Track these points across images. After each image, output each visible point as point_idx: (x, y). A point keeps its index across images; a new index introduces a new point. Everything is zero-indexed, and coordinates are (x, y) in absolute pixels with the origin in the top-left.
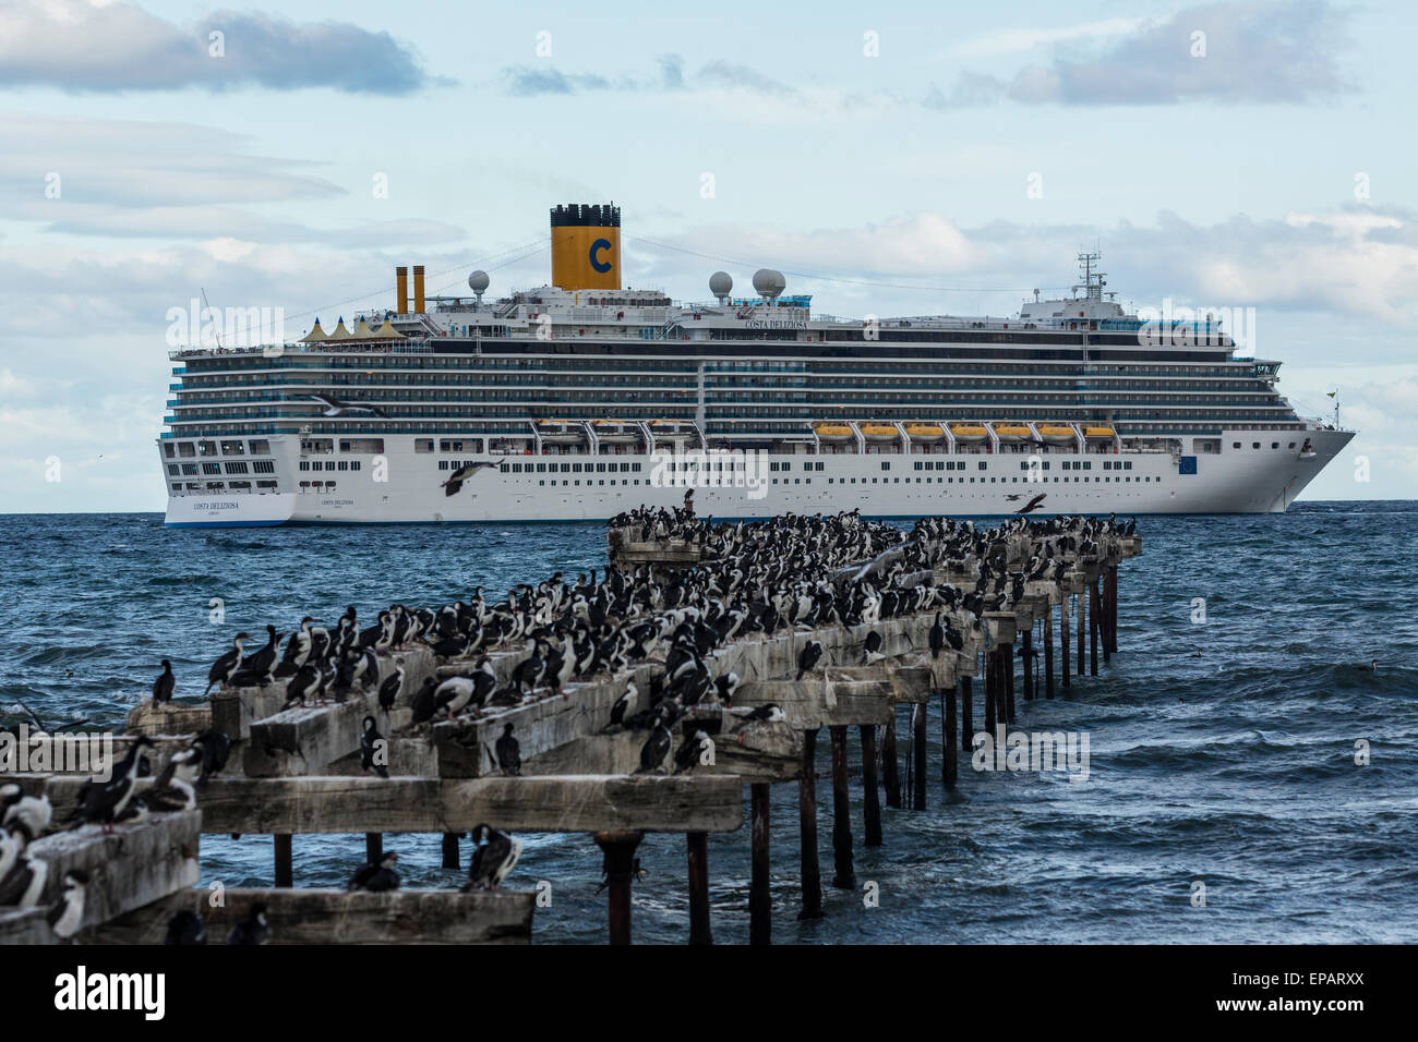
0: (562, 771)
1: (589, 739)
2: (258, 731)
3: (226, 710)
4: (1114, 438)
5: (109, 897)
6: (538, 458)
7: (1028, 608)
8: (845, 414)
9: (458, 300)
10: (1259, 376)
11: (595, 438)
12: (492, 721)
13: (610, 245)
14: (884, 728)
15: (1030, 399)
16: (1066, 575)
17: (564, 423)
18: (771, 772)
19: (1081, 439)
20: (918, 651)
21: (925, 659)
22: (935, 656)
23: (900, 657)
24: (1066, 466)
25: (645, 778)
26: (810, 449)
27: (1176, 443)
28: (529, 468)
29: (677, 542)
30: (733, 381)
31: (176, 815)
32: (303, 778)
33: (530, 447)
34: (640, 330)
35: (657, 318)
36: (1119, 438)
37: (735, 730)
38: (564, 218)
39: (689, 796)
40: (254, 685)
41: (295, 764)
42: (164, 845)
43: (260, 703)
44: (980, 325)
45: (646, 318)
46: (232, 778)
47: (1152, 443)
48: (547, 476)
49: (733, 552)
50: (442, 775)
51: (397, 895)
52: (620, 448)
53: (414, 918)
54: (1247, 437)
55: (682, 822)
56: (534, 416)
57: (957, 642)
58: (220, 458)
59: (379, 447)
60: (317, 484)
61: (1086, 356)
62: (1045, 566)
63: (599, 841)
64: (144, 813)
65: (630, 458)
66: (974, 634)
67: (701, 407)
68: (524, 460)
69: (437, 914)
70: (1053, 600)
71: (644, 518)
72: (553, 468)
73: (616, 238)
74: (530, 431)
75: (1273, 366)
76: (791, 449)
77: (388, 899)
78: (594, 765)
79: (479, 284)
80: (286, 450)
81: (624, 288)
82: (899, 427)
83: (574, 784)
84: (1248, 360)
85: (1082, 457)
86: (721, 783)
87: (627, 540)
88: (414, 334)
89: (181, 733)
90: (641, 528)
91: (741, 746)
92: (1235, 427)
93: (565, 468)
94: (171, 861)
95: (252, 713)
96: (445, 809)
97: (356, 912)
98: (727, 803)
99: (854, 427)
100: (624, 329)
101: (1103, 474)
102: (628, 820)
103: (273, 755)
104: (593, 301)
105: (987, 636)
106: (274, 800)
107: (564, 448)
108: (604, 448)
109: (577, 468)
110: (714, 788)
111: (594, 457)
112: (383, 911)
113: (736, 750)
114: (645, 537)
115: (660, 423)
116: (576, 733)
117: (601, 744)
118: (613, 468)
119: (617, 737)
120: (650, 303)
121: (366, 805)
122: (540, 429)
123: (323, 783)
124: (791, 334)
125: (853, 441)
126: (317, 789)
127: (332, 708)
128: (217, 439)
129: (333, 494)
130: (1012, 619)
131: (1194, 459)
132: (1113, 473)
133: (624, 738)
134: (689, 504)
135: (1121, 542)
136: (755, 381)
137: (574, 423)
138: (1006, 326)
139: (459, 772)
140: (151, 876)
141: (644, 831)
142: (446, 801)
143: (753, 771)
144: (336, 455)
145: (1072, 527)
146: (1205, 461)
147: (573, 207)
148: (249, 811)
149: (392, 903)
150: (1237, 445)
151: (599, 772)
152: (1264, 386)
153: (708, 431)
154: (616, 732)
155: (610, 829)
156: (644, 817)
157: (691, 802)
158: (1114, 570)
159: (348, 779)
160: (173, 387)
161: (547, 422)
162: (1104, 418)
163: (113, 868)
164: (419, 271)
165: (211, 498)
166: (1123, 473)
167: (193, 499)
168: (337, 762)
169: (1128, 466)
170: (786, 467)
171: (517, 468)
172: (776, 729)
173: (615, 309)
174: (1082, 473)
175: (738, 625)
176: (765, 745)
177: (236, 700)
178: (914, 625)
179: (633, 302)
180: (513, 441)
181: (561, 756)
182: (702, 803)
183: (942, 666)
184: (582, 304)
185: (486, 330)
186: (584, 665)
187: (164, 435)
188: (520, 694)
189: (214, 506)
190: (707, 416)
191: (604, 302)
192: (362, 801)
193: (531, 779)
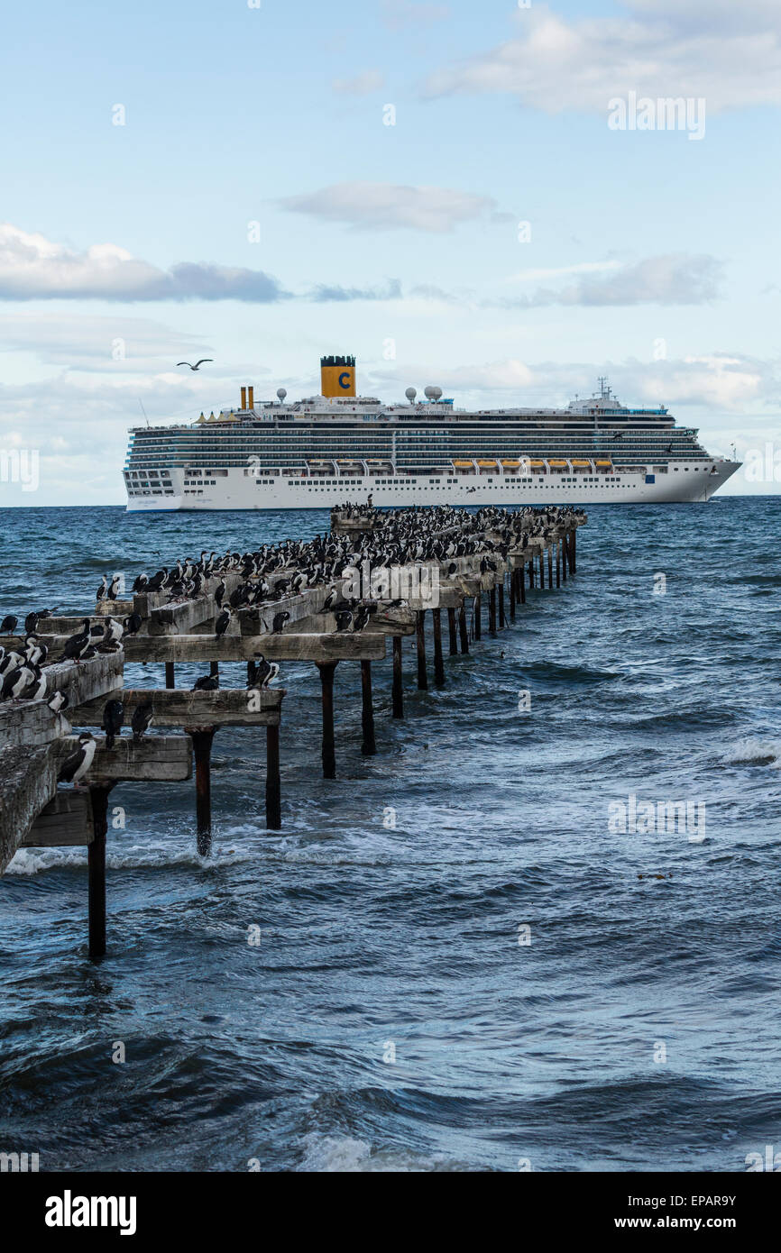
0: (301, 631)
1: (314, 616)
2: (155, 614)
3: (141, 604)
4: (611, 466)
5: (79, 694)
6: (308, 478)
7: (530, 551)
8: (470, 456)
9: (272, 403)
10: (688, 436)
11: (338, 468)
12: (266, 608)
13: (350, 375)
14: (459, 610)
15: (567, 448)
16: (549, 534)
17: (322, 461)
18: (401, 631)
19: (593, 466)
20: (474, 572)
21: (478, 576)
22: (483, 574)
23: (466, 575)
24: (585, 480)
25: (339, 634)
26: (451, 473)
27: (644, 468)
28: (303, 483)
29: (364, 519)
30: (410, 441)
31: (112, 654)
32: (177, 636)
33: (305, 473)
34: (364, 417)
35: (374, 411)
36: (614, 466)
37: (383, 611)
38: (327, 363)
39: (359, 643)
40: (154, 591)
41: (172, 629)
42: (106, 668)
43: (157, 599)
44: (541, 412)
45: (367, 410)
46: (143, 636)
47: (631, 469)
48: (313, 487)
49: (389, 524)
50: (243, 634)
51: (216, 692)
52: (351, 473)
53: (225, 703)
54: (682, 465)
55: (356, 656)
56: (306, 458)
57: (494, 568)
58: (148, 479)
59: (225, 474)
60: (193, 491)
61: (596, 426)
62: (539, 530)
63: (318, 665)
64: (97, 653)
65: (356, 478)
66: (503, 564)
67: (394, 453)
68: (301, 479)
69: (236, 700)
70: (542, 547)
71: (348, 507)
72: (316, 483)
73: (353, 372)
74: (304, 465)
75: (695, 431)
76: (440, 473)
77: (213, 693)
78: (317, 628)
79: (282, 395)
80: (178, 475)
81: (357, 396)
82: (498, 462)
83: (305, 638)
84: (682, 428)
85: (594, 476)
86: (375, 637)
87: (340, 519)
88: (245, 419)
89: (121, 614)
90: (346, 513)
91: (386, 619)
92: (675, 460)
93: (322, 483)
94: (110, 677)
95: (153, 604)
96: (244, 650)
97: (197, 700)
98: (378, 646)
99: (474, 462)
100: (355, 416)
101: (605, 484)
102: (331, 655)
103: (162, 625)
104: (340, 403)
105: (510, 565)
106: (163, 646)
107: (321, 473)
108: (343, 473)
109: (328, 483)
110: (372, 639)
111: (337, 478)
112: (209, 699)
113: (384, 621)
114: (349, 517)
115: (372, 461)
116: (307, 613)
117: (320, 618)
118: (347, 482)
119: (327, 615)
120: (369, 403)
121: (207, 648)
122: (309, 464)
123: (186, 638)
124: (442, 417)
125: (473, 469)
126: (183, 641)
127: (191, 602)
128: (147, 470)
129: (201, 496)
130: (522, 556)
131: (653, 476)
132: (610, 483)
133: (331, 615)
134: (370, 501)
135: (577, 518)
136: (422, 440)
137: (327, 461)
138: (554, 413)
139: (250, 633)
140: (100, 683)
141: (338, 660)
142: (245, 646)
143: (392, 631)
144: (203, 478)
145: (554, 510)
146: (659, 477)
147: (331, 358)
148: (151, 651)
149: (215, 695)
150: (676, 469)
151: (319, 633)
152: (691, 441)
153: (397, 465)
154: (327, 612)
155: (323, 659)
156: (339, 653)
157: (361, 646)
158: (574, 532)
159: (199, 636)
160: (130, 446)
161: (313, 461)
162: (607, 456)
163: (81, 680)
164: (251, 389)
165: (144, 499)
166: (615, 483)
167: (138, 499)
168: (194, 627)
169: (618, 480)
170: (438, 481)
171: (297, 483)
172: (403, 611)
173: (351, 406)
174: (594, 483)
175: (387, 560)
176: (398, 618)
177: (145, 599)
178: (473, 560)
179: (361, 403)
180: (295, 470)
181: (302, 624)
182: (367, 646)
183: (486, 579)
184: (334, 403)
185: (282, 417)
186: (311, 581)
187: (126, 469)
188: (280, 595)
189: (147, 502)
190: (397, 457)
191: (345, 403)
192: (204, 646)
193: (287, 636)
